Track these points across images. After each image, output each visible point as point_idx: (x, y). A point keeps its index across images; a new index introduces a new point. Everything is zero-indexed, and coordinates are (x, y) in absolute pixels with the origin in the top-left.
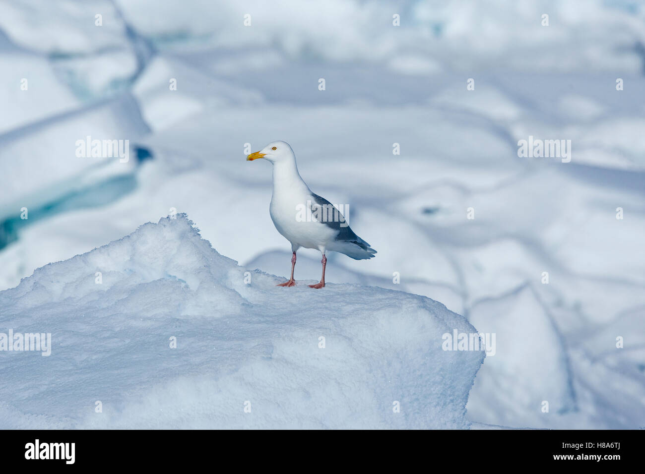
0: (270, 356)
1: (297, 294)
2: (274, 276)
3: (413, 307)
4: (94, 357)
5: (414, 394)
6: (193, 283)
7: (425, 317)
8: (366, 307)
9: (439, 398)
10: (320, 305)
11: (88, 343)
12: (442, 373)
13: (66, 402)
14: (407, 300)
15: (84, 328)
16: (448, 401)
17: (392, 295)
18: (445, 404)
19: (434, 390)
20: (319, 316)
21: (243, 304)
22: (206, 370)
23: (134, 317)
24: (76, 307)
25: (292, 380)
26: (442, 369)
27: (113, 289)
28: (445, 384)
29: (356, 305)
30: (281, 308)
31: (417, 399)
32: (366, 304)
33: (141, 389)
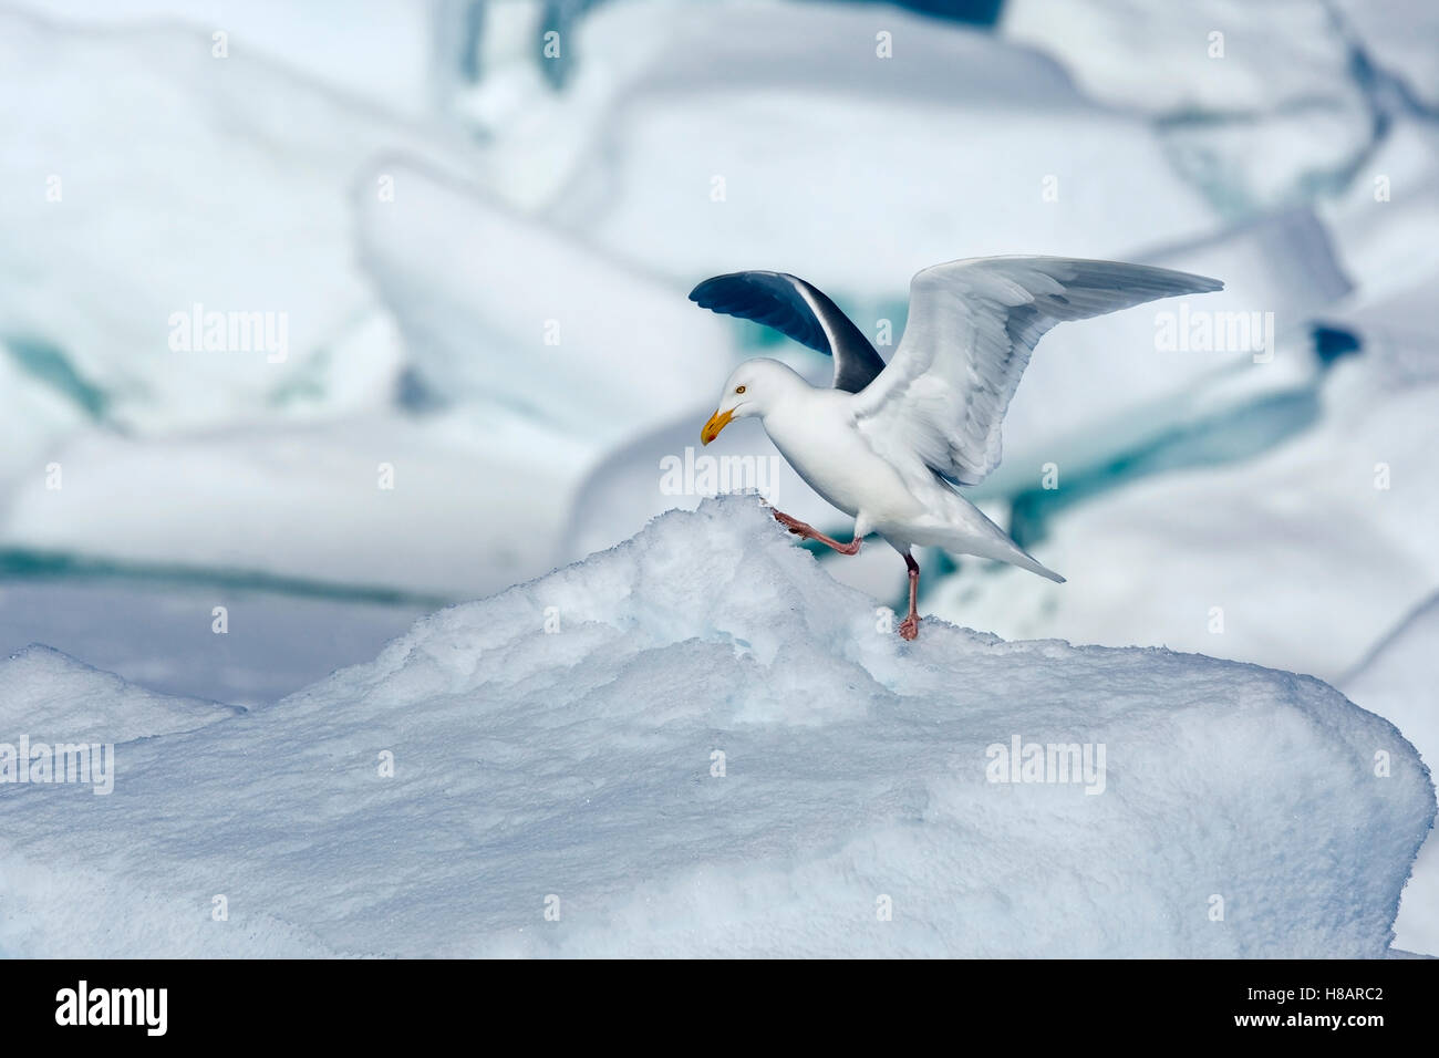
0: (917, 816)
1: (1010, 673)
2: (968, 630)
3: (1264, 700)
4: (518, 820)
5: (1265, 899)
6: (765, 648)
7: (1292, 724)
8: (1157, 701)
9: (1325, 908)
10: (1052, 697)
11: (508, 788)
12: (1332, 850)
13: (432, 924)
14: (1254, 684)
15: (507, 753)
16: (1349, 914)
17: (1221, 674)
18: (1339, 922)
19: (1313, 891)
20: (1044, 722)
21: (876, 697)
22: (764, 849)
23: (624, 727)
24: (501, 706)
25: (969, 871)
26: (1332, 843)
27: (587, 664)
28: (1340, 876)
29: (1135, 696)
30: (968, 706)
31: (1271, 912)
32: (1156, 694)
33: (606, 893)
